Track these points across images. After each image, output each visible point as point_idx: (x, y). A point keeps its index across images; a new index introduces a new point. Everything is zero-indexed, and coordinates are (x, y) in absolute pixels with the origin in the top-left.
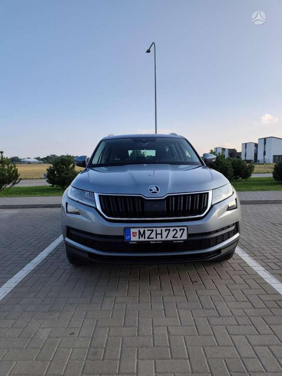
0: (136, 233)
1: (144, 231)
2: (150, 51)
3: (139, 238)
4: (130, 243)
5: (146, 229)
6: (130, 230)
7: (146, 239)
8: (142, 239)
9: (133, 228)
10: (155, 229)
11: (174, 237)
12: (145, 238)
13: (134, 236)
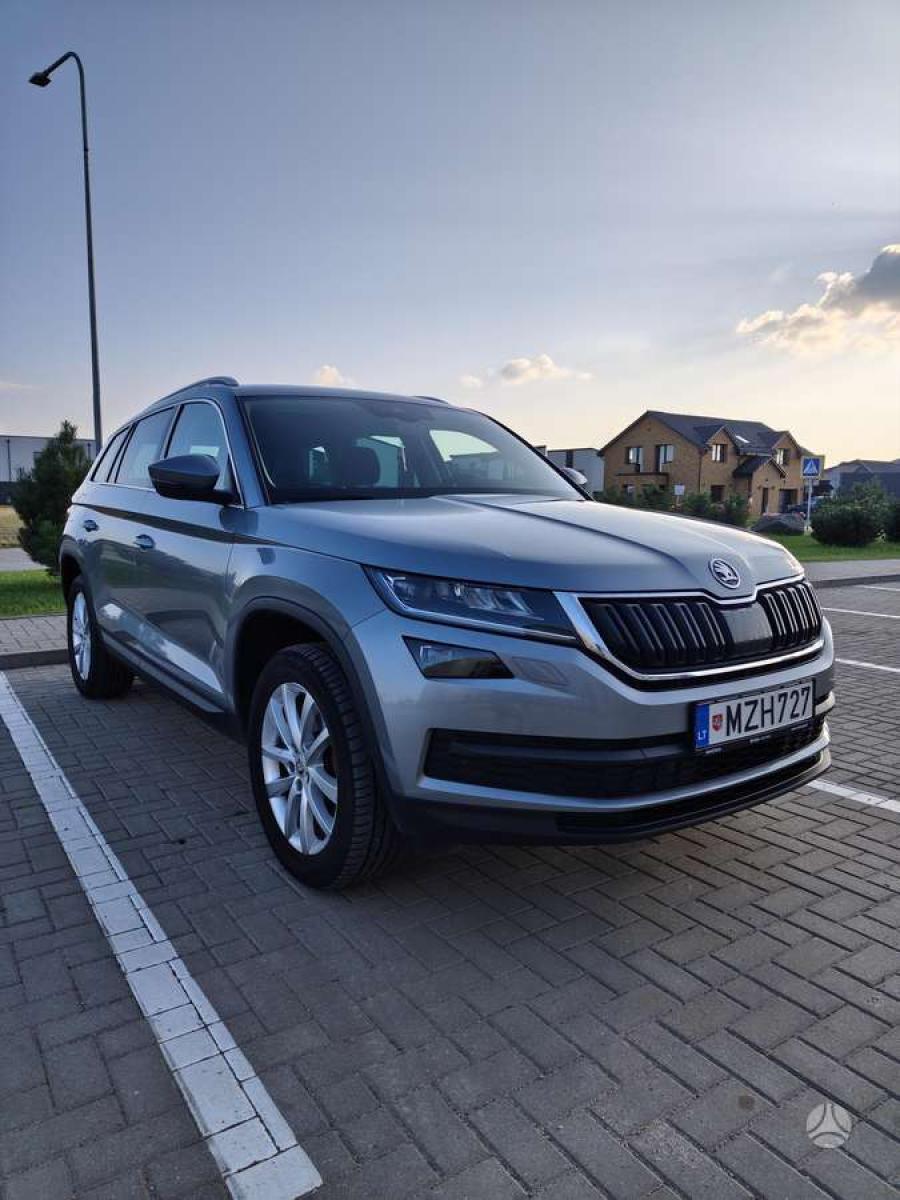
0: (721, 716)
1: (739, 706)
2: (48, 81)
3: (728, 734)
4: (708, 752)
5: (742, 701)
6: (708, 710)
7: (744, 734)
8: (735, 736)
9: (716, 700)
10: (758, 698)
11: (793, 716)
12: (740, 731)
13: (716, 728)
